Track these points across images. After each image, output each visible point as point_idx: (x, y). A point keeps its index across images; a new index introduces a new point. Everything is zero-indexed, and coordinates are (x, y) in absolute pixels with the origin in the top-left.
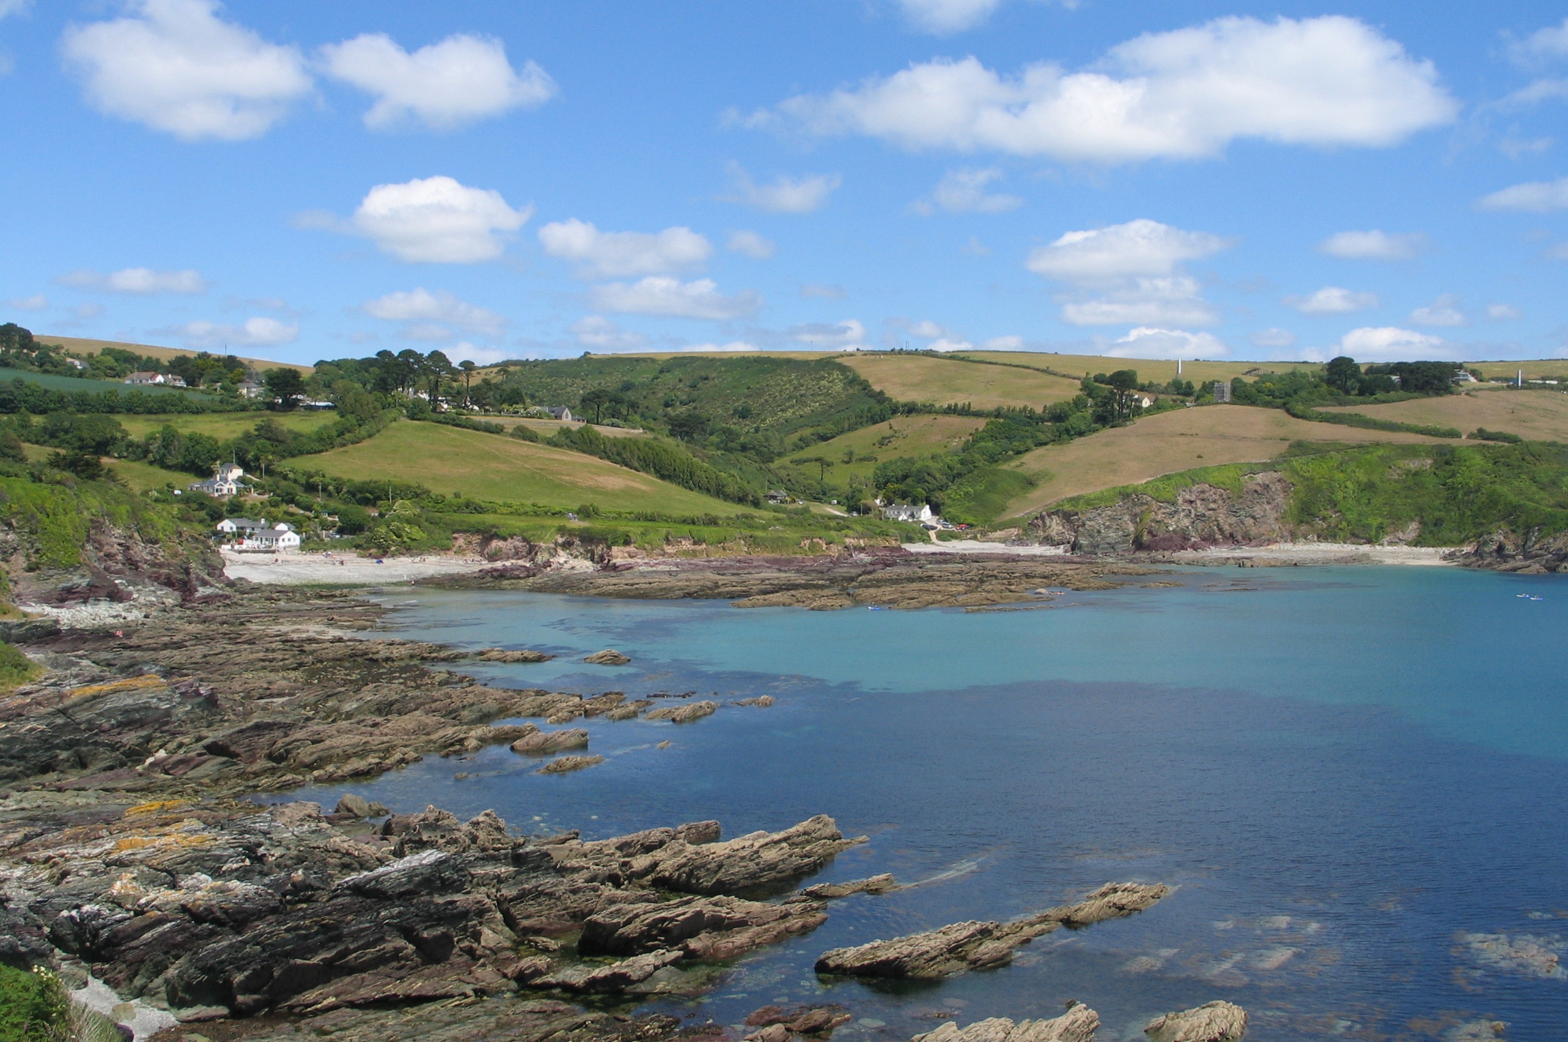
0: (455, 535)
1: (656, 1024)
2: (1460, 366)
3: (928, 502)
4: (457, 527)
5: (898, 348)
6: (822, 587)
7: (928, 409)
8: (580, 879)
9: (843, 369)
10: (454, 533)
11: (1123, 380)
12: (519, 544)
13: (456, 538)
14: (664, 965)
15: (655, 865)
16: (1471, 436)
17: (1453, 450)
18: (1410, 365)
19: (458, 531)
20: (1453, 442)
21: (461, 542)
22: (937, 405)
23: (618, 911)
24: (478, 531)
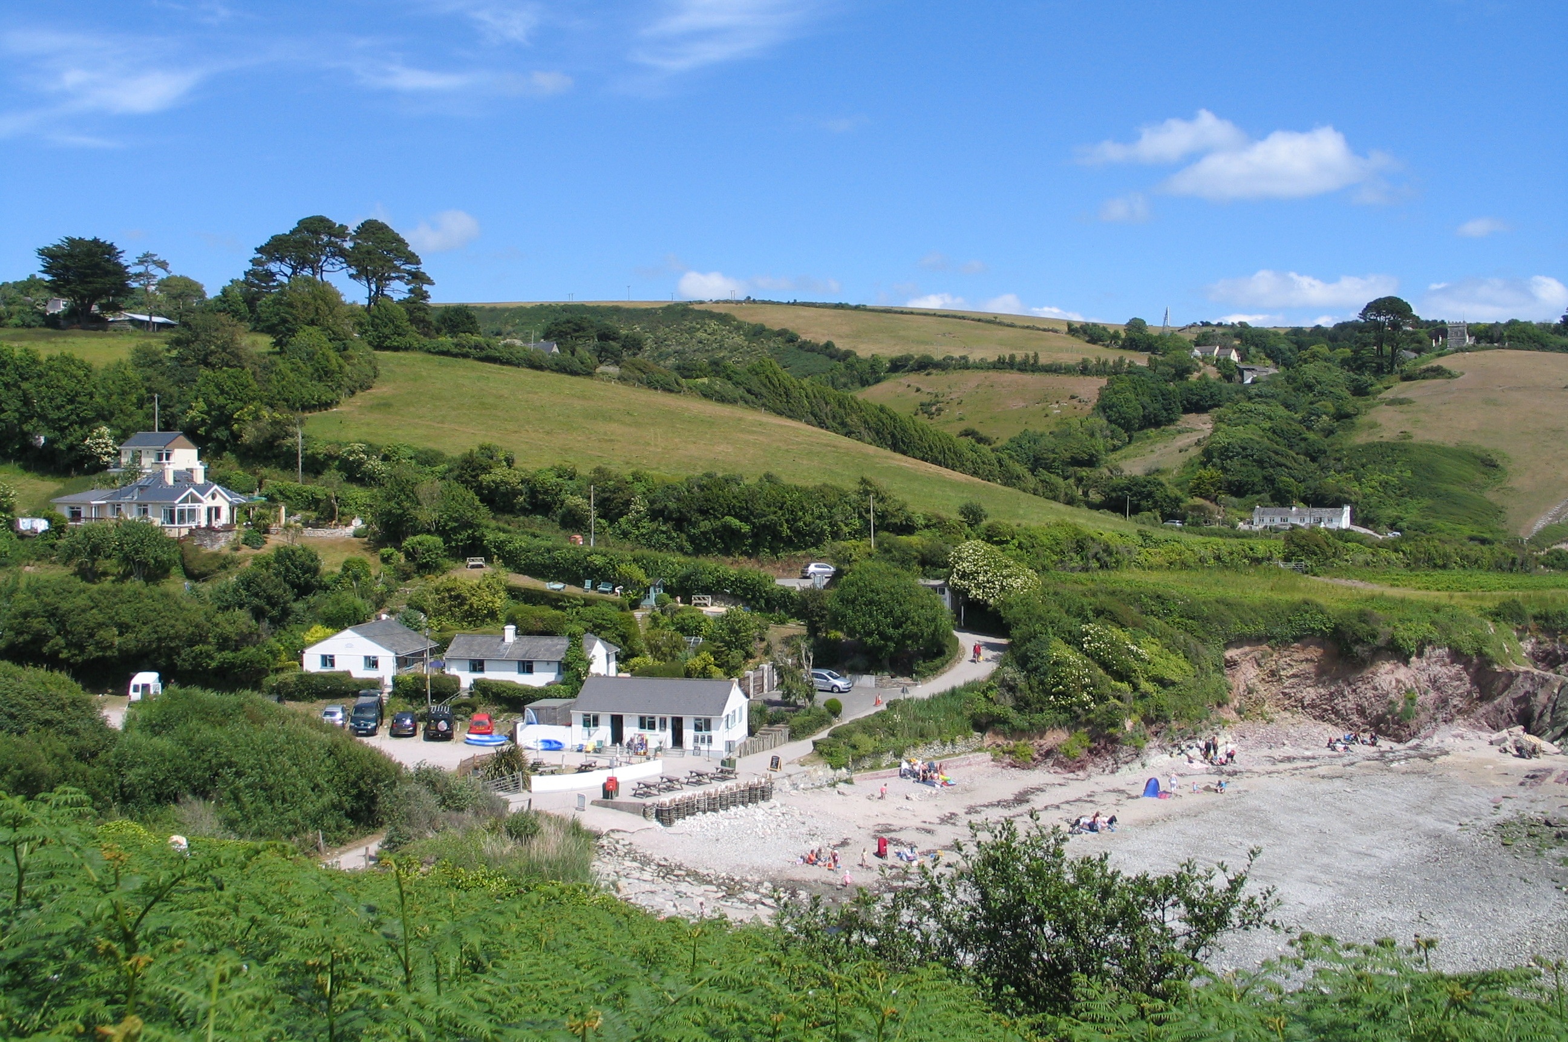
0: (1231, 653)
4: (1237, 628)
7: (964, 365)
10: (1227, 646)
12: (1445, 671)
13: (1232, 664)
19: (1240, 641)
21: (1248, 674)
22: (971, 359)
24: (1304, 637)
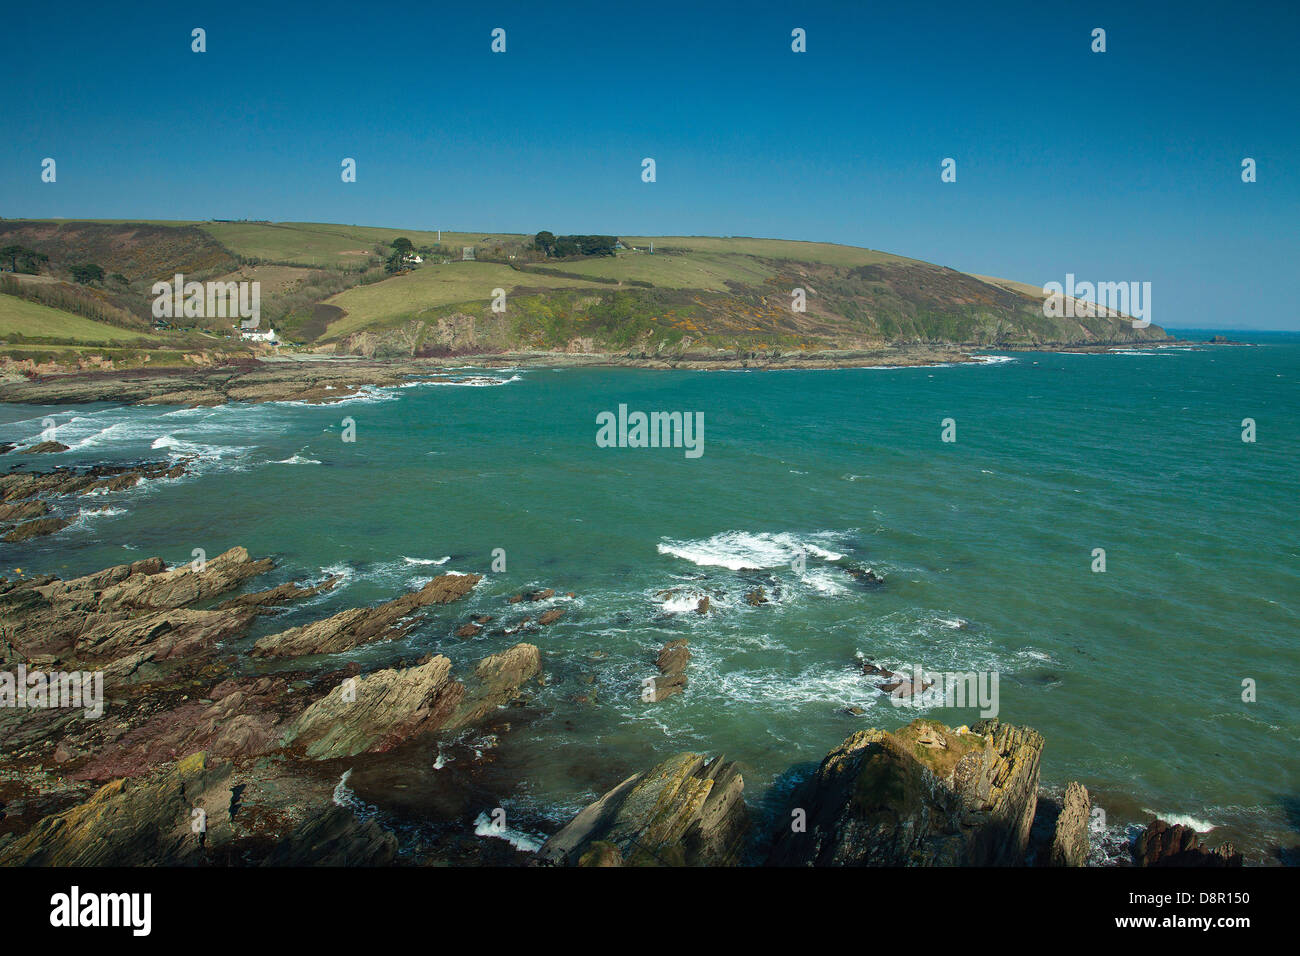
1: (147, 704)
2: (616, 239)
3: (273, 326)
5: (243, 219)
6: (203, 388)
7: (268, 263)
8: (68, 607)
9: (203, 235)
11: (403, 245)
14: (143, 662)
15: (123, 593)
16: (624, 283)
17: (614, 293)
18: (587, 237)
20: (614, 287)
23: (103, 629)
